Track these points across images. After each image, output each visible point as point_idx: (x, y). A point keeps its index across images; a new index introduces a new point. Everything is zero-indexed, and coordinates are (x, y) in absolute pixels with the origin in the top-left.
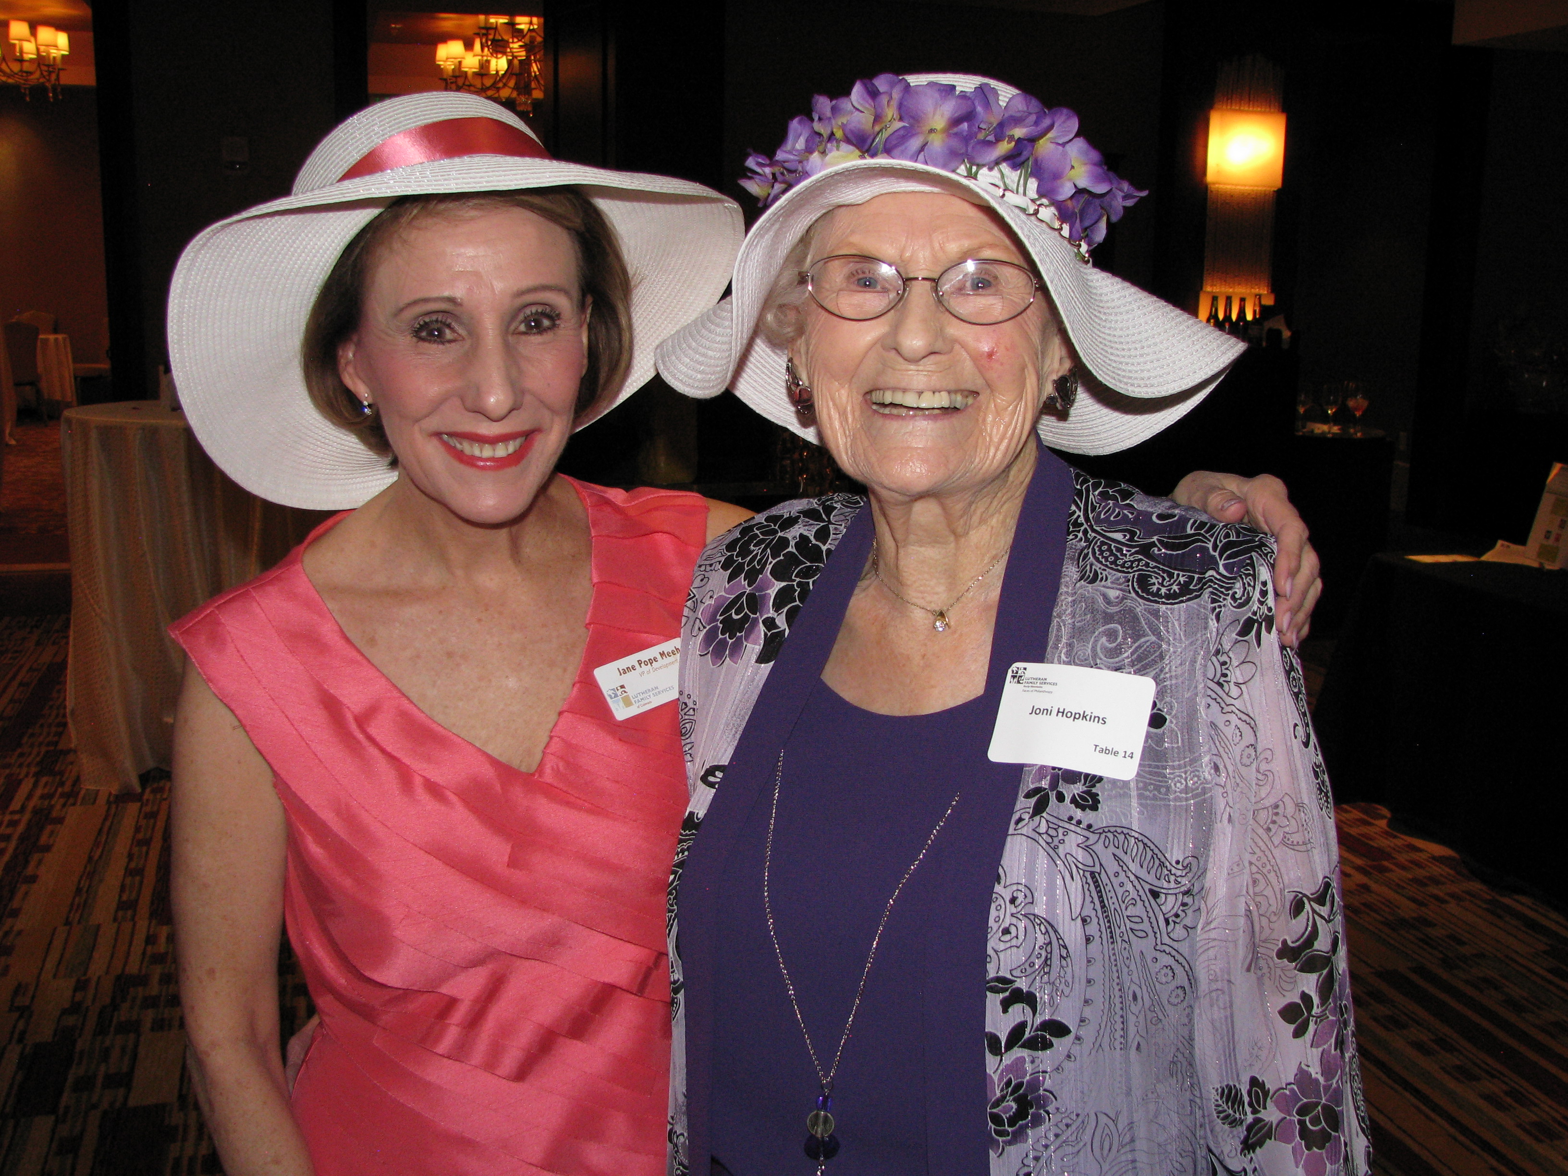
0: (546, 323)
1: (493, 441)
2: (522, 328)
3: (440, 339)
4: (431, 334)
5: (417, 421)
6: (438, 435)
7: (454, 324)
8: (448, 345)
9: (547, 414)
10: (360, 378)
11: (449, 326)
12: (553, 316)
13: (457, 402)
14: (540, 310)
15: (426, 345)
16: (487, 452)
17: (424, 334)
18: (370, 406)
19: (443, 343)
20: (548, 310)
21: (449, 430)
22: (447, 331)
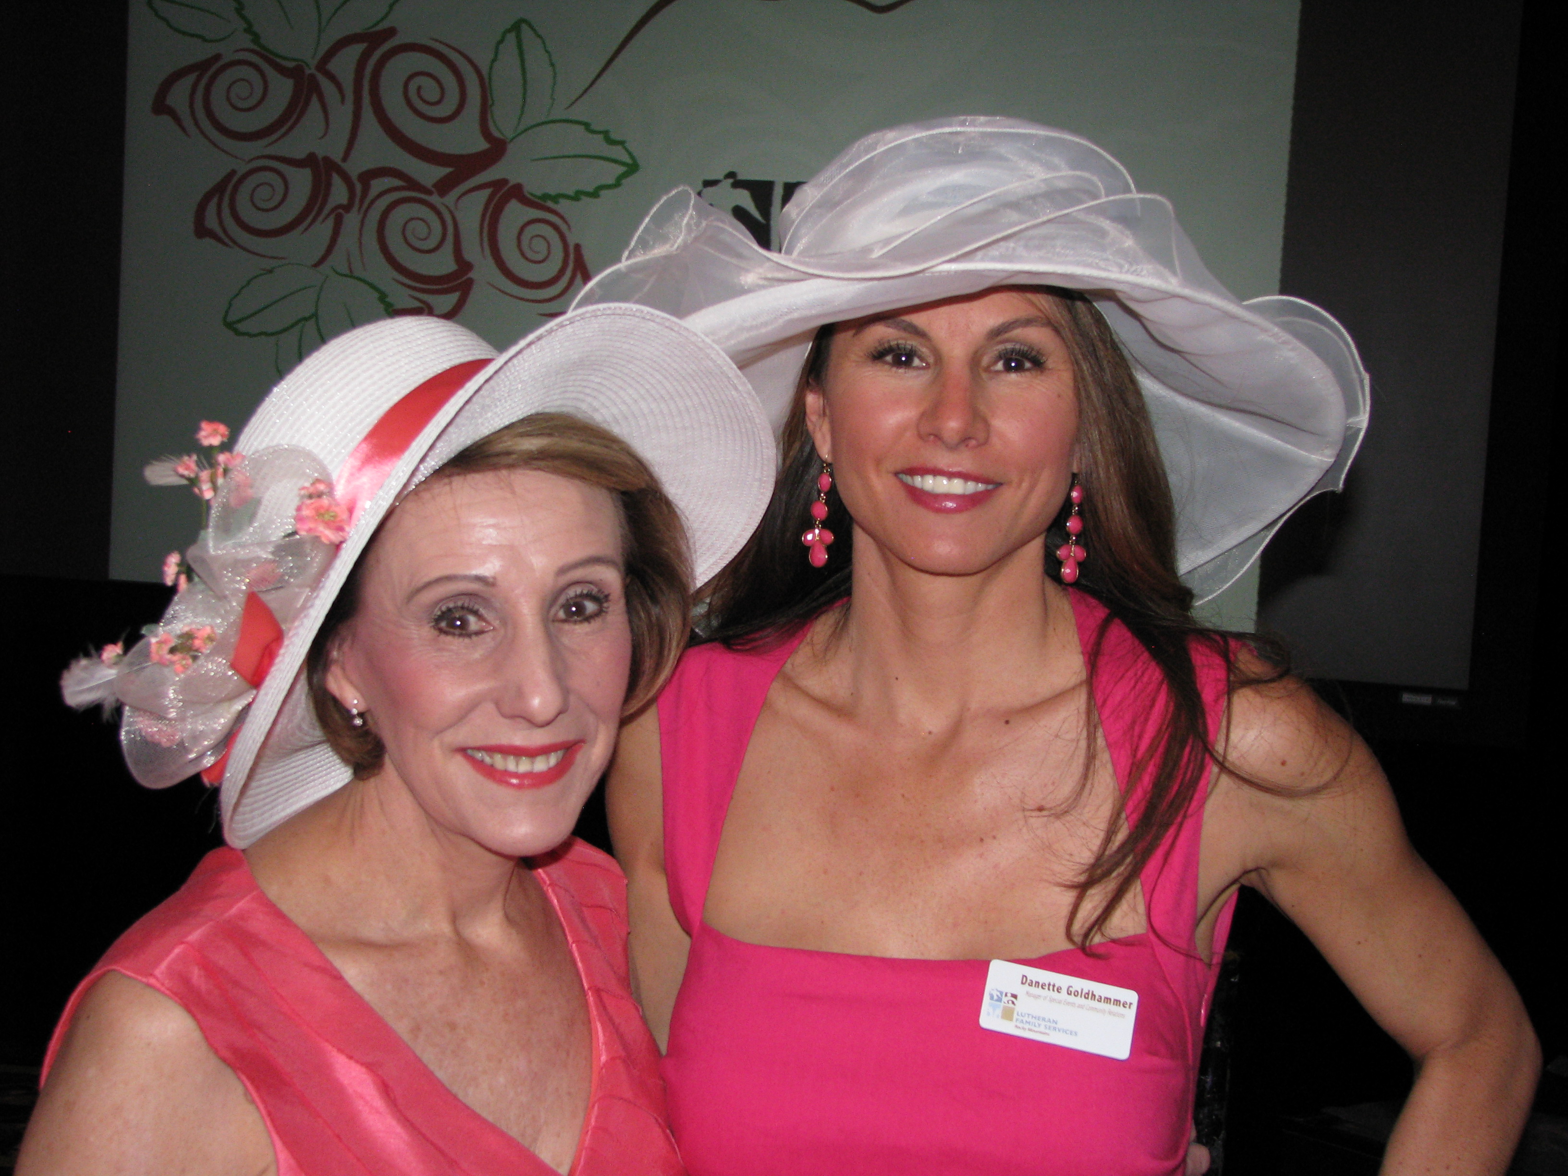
0: (590, 607)
1: (532, 753)
2: (561, 614)
3: (463, 631)
4: (452, 625)
5: (440, 732)
6: (463, 751)
7: (482, 611)
8: (474, 638)
9: (591, 719)
10: (351, 683)
11: (476, 613)
12: (601, 599)
13: (490, 707)
14: (585, 592)
15: (449, 638)
16: (524, 765)
17: (443, 624)
18: (361, 715)
19: (469, 636)
20: (595, 590)
21: (479, 743)
22: (472, 619)
